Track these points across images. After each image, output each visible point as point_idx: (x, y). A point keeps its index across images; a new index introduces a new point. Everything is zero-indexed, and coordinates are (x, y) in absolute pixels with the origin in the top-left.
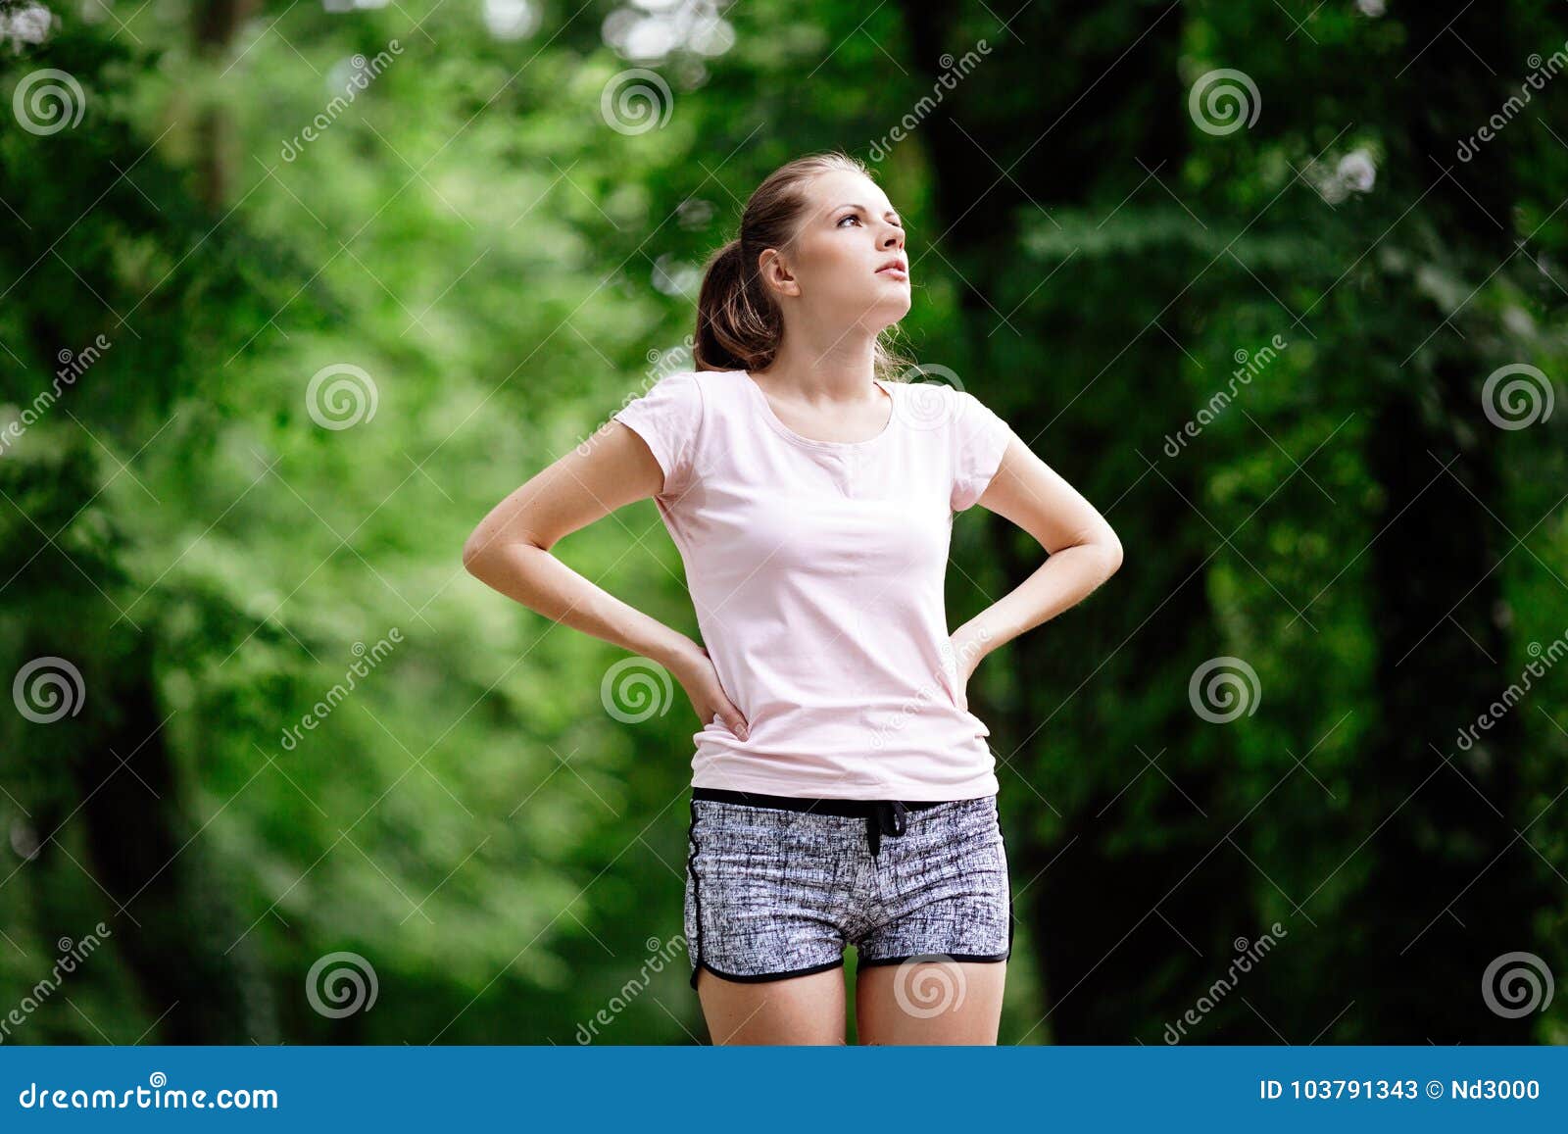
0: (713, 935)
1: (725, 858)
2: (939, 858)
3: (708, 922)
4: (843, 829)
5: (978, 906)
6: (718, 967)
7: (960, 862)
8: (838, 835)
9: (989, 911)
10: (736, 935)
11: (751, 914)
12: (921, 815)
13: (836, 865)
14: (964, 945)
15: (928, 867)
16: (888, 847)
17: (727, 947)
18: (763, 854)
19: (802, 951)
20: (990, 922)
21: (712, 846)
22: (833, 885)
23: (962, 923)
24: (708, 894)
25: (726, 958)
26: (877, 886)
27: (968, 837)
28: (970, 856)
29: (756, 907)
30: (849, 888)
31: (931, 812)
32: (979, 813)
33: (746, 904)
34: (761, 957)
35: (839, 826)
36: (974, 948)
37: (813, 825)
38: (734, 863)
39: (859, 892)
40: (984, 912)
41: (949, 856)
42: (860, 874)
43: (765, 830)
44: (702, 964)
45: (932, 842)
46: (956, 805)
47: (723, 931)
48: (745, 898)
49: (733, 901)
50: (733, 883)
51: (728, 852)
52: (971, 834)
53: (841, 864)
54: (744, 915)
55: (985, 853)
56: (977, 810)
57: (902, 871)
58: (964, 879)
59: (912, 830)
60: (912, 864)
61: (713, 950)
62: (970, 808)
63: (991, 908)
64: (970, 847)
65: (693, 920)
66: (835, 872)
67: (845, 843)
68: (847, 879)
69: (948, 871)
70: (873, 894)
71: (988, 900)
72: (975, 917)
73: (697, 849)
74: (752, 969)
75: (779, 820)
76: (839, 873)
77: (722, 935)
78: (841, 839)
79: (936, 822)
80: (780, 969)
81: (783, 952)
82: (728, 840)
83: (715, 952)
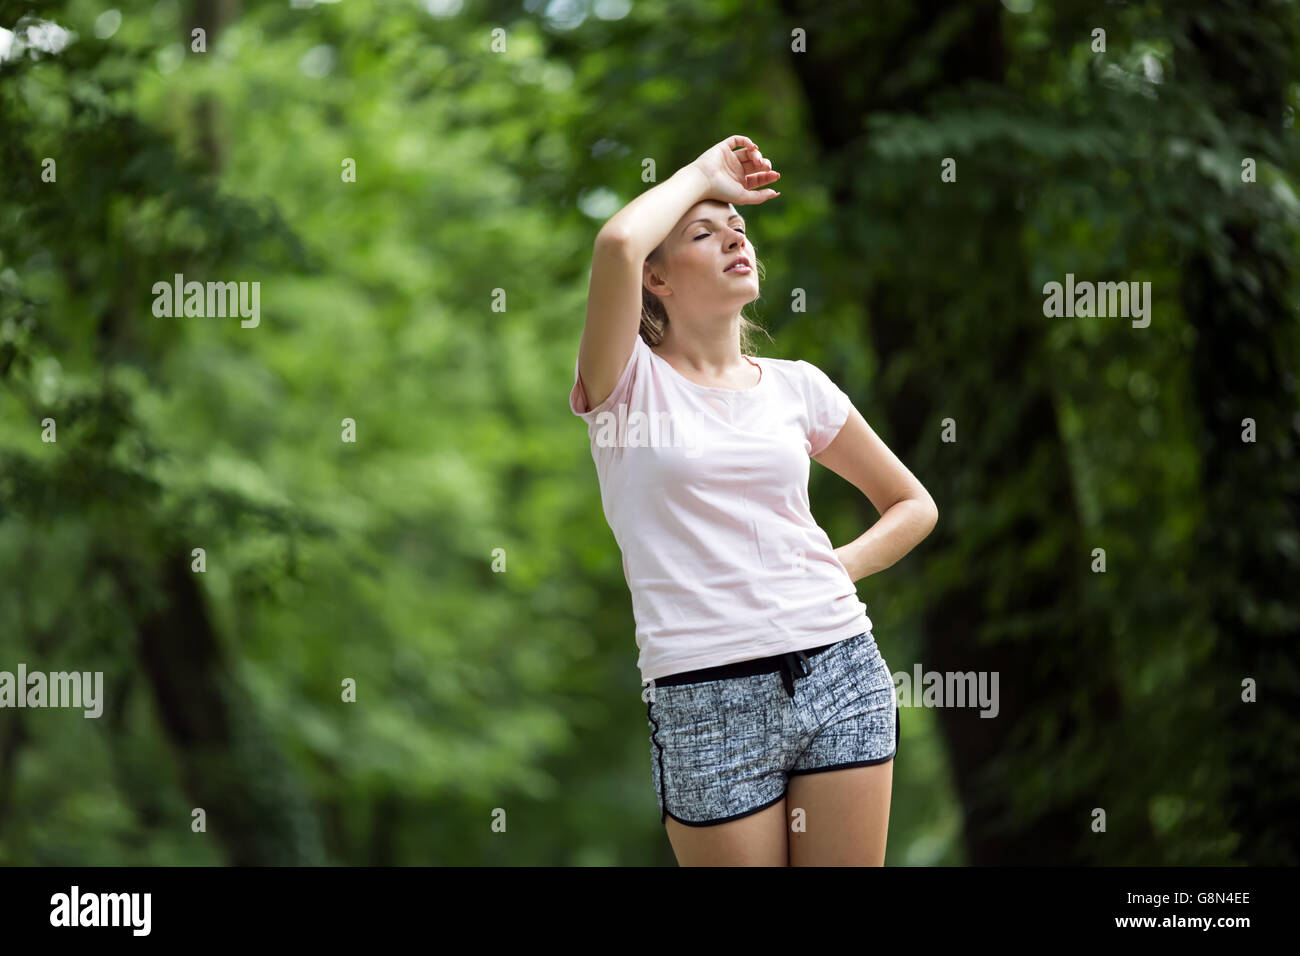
0: (673, 791)
1: (678, 731)
2: (842, 688)
3: (669, 781)
4: (764, 684)
5: (874, 720)
6: (678, 815)
7: (859, 687)
8: (761, 691)
9: (882, 723)
10: (689, 791)
11: (701, 774)
12: (820, 658)
13: (765, 715)
14: (866, 752)
15: (837, 697)
16: (801, 689)
17: (684, 800)
18: (706, 720)
19: (742, 799)
20: (883, 731)
21: (668, 723)
22: (766, 731)
23: (863, 736)
24: (669, 760)
25: (683, 808)
26: (801, 722)
27: (860, 665)
28: (865, 682)
29: (705, 768)
30: (779, 730)
31: (827, 653)
32: (865, 644)
33: (697, 766)
34: (709, 807)
35: (760, 683)
36: (873, 754)
37: (740, 688)
38: (686, 733)
39: (787, 731)
40: (878, 724)
41: (850, 685)
42: (785, 717)
43: (704, 701)
44: (666, 812)
45: (834, 676)
46: (846, 644)
47: (680, 788)
48: (696, 761)
49: (686, 765)
50: (685, 751)
51: (680, 726)
52: (862, 662)
53: (768, 713)
54: (695, 775)
55: (877, 676)
56: (863, 642)
57: (818, 706)
58: (863, 699)
59: (817, 671)
60: (824, 698)
61: (673, 803)
62: (857, 643)
63: (884, 719)
64: (864, 673)
65: (658, 779)
66: (765, 720)
67: (768, 695)
68: (776, 723)
69: (852, 695)
70: (799, 730)
71: (882, 713)
72: (872, 729)
73: (657, 726)
74: (703, 816)
75: (713, 690)
76: (768, 720)
77: (679, 791)
78: (764, 693)
79: (833, 660)
80: (725, 814)
81: (726, 803)
82: (678, 716)
83: (675, 804)
